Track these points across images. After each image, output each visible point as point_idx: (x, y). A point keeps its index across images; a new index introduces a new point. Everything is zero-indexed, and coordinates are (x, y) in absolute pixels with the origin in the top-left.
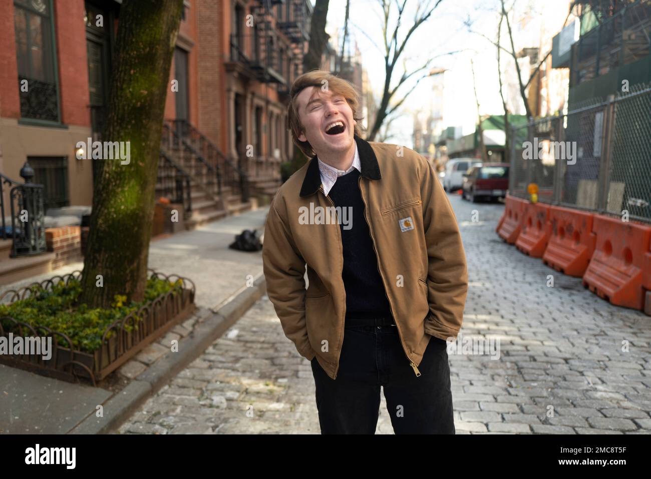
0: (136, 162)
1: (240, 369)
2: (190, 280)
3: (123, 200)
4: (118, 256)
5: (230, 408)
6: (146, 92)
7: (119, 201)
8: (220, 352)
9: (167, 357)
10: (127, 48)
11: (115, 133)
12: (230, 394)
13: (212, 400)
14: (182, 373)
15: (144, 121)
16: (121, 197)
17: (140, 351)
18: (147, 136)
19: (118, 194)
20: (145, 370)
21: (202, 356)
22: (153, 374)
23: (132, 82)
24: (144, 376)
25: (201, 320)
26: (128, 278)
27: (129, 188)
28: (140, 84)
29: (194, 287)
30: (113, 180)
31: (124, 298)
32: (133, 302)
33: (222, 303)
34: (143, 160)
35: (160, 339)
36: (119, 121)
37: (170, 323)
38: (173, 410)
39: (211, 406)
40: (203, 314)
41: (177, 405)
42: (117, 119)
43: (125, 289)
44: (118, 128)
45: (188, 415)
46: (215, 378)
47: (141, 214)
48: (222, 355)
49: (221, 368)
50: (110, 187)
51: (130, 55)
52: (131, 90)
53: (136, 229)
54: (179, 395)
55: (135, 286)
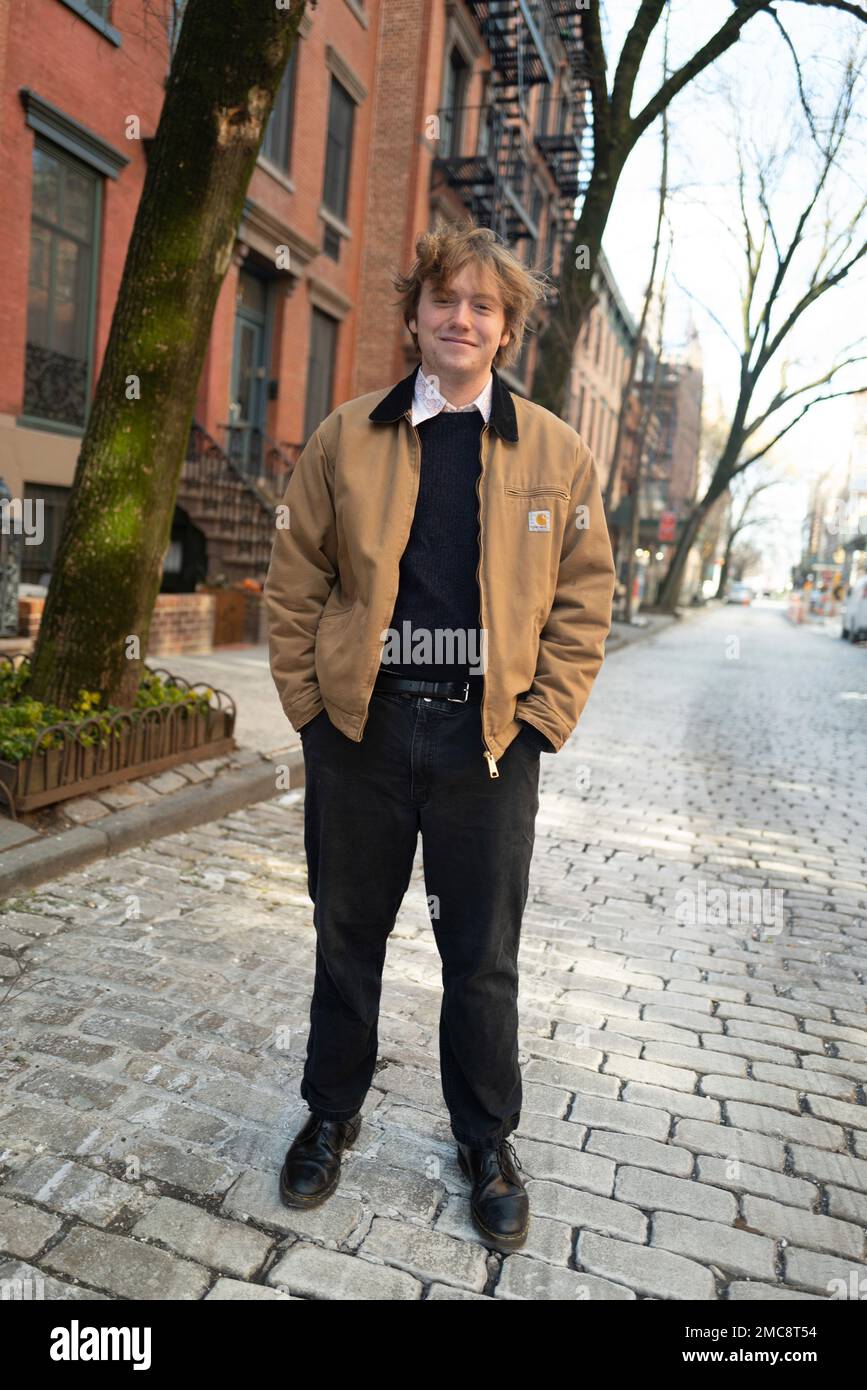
0: (138, 466)
1: (275, 848)
2: (228, 696)
3: (110, 528)
4: (92, 622)
5: (226, 892)
6: (165, 348)
7: (103, 529)
8: (253, 820)
9: (151, 806)
10: (141, 270)
11: (108, 413)
12: (235, 874)
13: (203, 877)
14: (174, 837)
15: (157, 397)
16: (106, 523)
17: (107, 788)
18: (161, 424)
19: (101, 516)
20: (106, 816)
21: (220, 821)
22: (117, 823)
23: (144, 329)
24: (99, 823)
25: (233, 766)
26: (107, 664)
27: (122, 508)
28: (155, 332)
29: (234, 708)
30: (96, 493)
31: (96, 697)
32: (110, 706)
33: (286, 748)
34: (150, 465)
35: (151, 778)
36: (116, 394)
37: (174, 756)
38: (132, 880)
39: (197, 885)
40: (242, 758)
41: (142, 875)
42: (114, 389)
43: (99, 683)
44: (113, 405)
45: (153, 890)
46: (224, 851)
47: (138, 557)
48: (255, 824)
49: (242, 840)
50: (91, 505)
51: (143, 282)
52: (140, 341)
53: (127, 581)
54: (152, 863)
55: (118, 681)
